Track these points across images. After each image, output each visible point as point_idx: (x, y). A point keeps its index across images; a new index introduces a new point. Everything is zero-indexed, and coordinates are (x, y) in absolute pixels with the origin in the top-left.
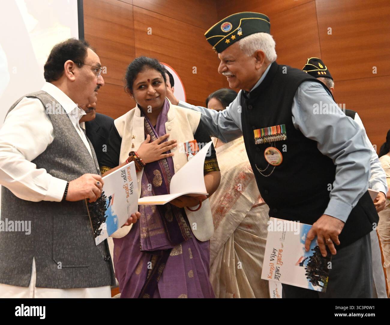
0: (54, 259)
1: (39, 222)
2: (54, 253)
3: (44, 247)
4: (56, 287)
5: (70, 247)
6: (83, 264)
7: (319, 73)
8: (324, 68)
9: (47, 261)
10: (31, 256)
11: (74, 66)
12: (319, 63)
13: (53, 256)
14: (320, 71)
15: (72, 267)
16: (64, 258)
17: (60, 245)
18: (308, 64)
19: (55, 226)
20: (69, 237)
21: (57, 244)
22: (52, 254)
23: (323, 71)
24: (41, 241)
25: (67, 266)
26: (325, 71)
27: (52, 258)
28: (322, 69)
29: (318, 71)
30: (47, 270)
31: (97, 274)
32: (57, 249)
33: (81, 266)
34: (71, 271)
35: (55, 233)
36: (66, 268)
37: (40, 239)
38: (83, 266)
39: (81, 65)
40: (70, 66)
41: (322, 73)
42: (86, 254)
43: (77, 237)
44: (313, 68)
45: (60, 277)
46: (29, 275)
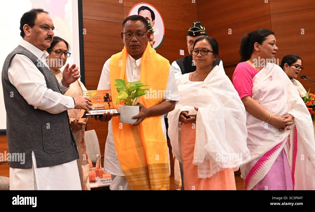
0: (45, 150)
1: (34, 129)
2: (44, 146)
3: (38, 144)
4: (48, 166)
5: (52, 141)
6: (61, 150)
7: (201, 33)
8: (204, 29)
9: (41, 152)
10: (31, 150)
11: (29, 27)
12: (201, 26)
13: (44, 148)
14: (202, 31)
15: (55, 153)
16: (50, 148)
17: (47, 141)
18: (194, 27)
19: (43, 131)
20: (51, 136)
21: (45, 141)
22: (43, 147)
23: (203, 31)
24: (36, 141)
25: (53, 153)
26: (204, 31)
27: (44, 150)
28: (202, 29)
29: (200, 31)
30: (42, 157)
31: (69, 154)
32: (46, 144)
33: (60, 151)
34: (55, 155)
35: (44, 134)
36: (52, 154)
37: (35, 140)
38: (61, 151)
39: (33, 26)
40: (27, 28)
41: (203, 32)
42: (61, 144)
43: (55, 135)
44: (198, 29)
45: (49, 160)
46: (31, 161)
